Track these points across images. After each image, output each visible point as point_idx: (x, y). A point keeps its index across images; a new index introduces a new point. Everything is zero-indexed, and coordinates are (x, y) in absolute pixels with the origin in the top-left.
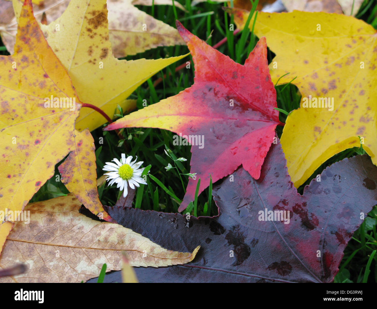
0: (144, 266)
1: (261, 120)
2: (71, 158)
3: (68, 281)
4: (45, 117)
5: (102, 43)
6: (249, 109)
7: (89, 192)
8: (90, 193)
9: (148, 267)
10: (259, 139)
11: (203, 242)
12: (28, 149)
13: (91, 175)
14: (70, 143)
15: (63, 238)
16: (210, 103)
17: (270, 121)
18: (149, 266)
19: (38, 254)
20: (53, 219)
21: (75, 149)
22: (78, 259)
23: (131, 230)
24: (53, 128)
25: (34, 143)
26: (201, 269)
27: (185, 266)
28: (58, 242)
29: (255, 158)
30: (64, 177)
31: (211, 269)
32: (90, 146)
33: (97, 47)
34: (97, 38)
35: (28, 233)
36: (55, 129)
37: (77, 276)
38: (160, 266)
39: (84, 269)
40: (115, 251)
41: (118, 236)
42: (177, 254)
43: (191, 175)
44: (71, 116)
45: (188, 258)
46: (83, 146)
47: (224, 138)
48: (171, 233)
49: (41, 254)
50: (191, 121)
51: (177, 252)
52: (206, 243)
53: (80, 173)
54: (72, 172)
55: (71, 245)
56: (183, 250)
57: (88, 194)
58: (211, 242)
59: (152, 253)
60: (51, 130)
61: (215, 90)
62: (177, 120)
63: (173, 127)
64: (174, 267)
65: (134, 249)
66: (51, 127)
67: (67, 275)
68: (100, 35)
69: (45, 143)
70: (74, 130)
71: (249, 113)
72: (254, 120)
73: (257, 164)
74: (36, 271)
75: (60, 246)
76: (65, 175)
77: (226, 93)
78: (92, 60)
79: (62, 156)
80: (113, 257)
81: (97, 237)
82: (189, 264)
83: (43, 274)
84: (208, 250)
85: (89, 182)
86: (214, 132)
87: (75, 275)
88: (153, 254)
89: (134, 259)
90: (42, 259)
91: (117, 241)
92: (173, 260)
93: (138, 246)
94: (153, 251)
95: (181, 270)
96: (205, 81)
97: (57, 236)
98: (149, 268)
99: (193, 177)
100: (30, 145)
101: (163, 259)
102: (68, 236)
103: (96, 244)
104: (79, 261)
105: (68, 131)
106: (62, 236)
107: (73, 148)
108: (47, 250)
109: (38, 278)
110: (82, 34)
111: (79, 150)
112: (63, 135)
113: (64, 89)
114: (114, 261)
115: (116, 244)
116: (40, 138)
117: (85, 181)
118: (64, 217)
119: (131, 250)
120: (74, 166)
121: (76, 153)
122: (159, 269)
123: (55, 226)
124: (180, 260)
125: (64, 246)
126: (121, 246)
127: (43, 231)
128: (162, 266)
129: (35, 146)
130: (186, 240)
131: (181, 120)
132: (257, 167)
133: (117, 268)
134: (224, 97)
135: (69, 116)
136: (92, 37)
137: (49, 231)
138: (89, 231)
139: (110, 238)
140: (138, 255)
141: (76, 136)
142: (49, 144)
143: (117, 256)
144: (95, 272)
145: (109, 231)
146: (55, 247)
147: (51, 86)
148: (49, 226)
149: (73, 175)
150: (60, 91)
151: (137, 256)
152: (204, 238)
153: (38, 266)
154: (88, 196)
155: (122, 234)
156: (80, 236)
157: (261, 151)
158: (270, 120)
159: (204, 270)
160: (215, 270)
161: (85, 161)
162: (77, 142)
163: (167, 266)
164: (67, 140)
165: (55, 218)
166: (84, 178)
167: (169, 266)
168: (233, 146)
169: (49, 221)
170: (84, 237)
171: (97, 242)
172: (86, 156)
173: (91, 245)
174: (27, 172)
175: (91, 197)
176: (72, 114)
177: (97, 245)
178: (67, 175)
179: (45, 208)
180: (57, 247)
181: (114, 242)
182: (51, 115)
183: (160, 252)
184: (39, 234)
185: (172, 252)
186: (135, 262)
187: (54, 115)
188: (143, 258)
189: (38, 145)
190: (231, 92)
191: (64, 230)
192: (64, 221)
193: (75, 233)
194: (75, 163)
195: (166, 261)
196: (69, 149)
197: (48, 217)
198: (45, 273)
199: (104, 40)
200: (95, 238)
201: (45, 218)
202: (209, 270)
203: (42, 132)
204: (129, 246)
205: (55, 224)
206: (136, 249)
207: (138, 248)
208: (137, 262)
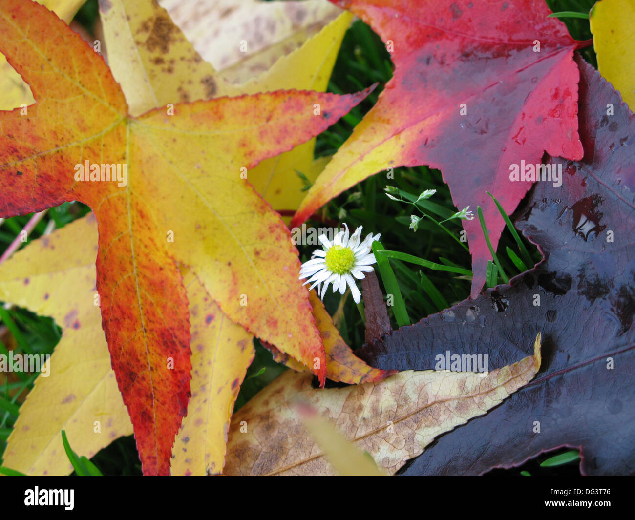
0: (461, 424)
1: (542, 58)
5: (195, 71)
6: (510, 53)
9: (469, 421)
10: (554, 92)
11: (543, 322)
12: (198, 338)
15: (301, 446)
17: (559, 50)
18: (469, 418)
20: (272, 423)
23: (411, 371)
25: (205, 324)
26: (565, 375)
27: (533, 385)
28: (296, 457)
29: (561, 127)
31: (583, 365)
33: (190, 82)
34: (181, 68)
35: (238, 468)
38: (489, 407)
40: (400, 423)
41: (393, 394)
42: (508, 370)
43: (459, 214)
45: (530, 367)
47: (492, 127)
48: (480, 339)
50: (421, 132)
51: (506, 368)
52: (550, 323)
55: (320, 453)
56: (516, 358)
57: (332, 357)
58: (558, 315)
59: (464, 392)
61: (436, 57)
63: (394, 159)
64: (515, 397)
65: (430, 402)
68: (182, 59)
69: (222, 313)
71: (514, 58)
72: (531, 65)
73: (569, 135)
75: (301, 464)
77: (458, 51)
80: (401, 436)
81: (357, 415)
82: (539, 377)
84: (559, 332)
86: (469, 126)
88: (467, 393)
89: (437, 420)
91: (395, 403)
92: (508, 384)
93: (435, 393)
94: (465, 389)
95: (530, 396)
96: (412, 52)
97: (289, 450)
98: (473, 421)
99: (465, 216)
100: (200, 330)
101: (487, 393)
102: (308, 439)
103: (361, 429)
106: (299, 443)
110: (152, 76)
114: (404, 442)
115: (395, 410)
116: (210, 311)
118: (291, 410)
119: (426, 408)
122: (490, 414)
123: (280, 433)
124: (519, 379)
125: (309, 461)
126: (405, 408)
127: (262, 453)
128: (492, 407)
129: (208, 327)
130: (511, 335)
132: (572, 138)
133: (416, 451)
134: (458, 59)
136: (170, 71)
137: (272, 448)
138: (341, 411)
139: (380, 404)
140: (443, 408)
143: (406, 431)
145: (373, 393)
146: (293, 469)
148: (271, 439)
151: (442, 412)
152: (542, 314)
155: (397, 386)
157: (566, 108)
158: (557, 49)
159: (571, 373)
160: (589, 363)
163: (500, 402)
165: (275, 418)
167: (504, 400)
168: (515, 131)
169: (267, 430)
170: (337, 426)
171: (362, 423)
173: (353, 434)
177: (364, 428)
179: (253, 412)
180: (297, 467)
181: (391, 409)
183: (477, 384)
184: (258, 462)
185: (498, 372)
186: (442, 425)
188: (452, 411)
189: (213, 323)
190: (465, 43)
191: (297, 432)
192: (292, 417)
195: (495, 393)
197: (262, 424)
199: (194, 65)
200: (356, 419)
201: (259, 429)
202: (579, 370)
204: (420, 401)
205: (279, 429)
206: (433, 400)
207: (436, 396)
208: (445, 421)
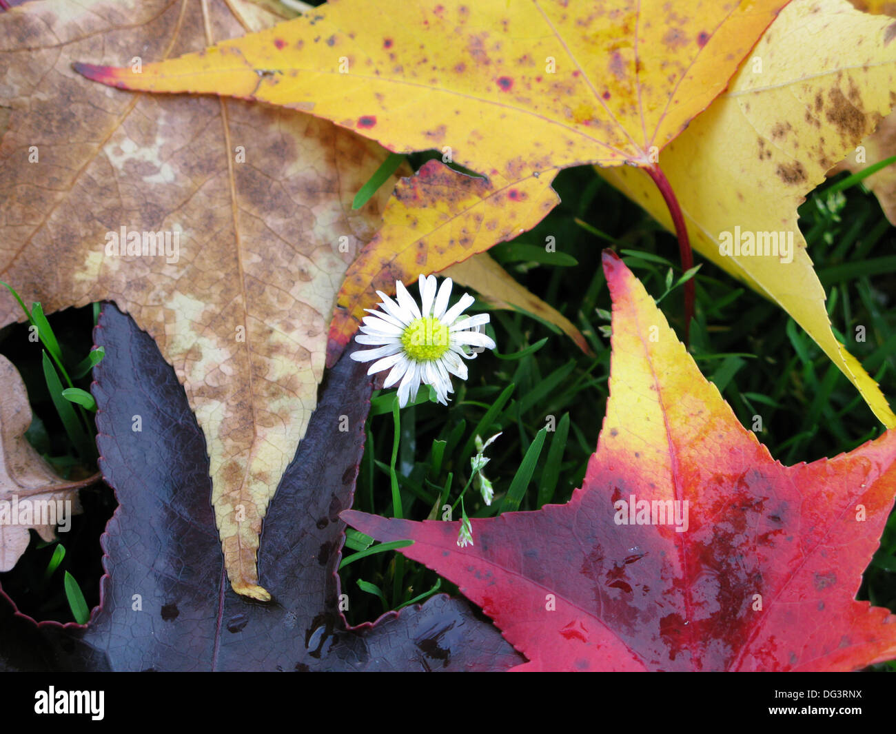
0: (210, 467)
2: (469, 186)
3: (135, 284)
4: (586, 79)
5: (810, 156)
7: (394, 266)
8: (392, 270)
9: (210, 479)
12: (478, 66)
13: (438, 254)
14: (515, 168)
15: (265, 238)
16: (729, 528)
19: (197, 188)
20: (318, 196)
21: (500, 187)
22: (208, 292)
23: (313, 408)
24: (556, 111)
25: (499, 76)
28: (247, 229)
30: (412, 184)
31: (215, 648)
32: (514, 223)
33: (796, 145)
35: (255, 144)
36: (554, 117)
37: (156, 303)
38: (217, 509)
39: (180, 317)
42: (252, 546)
44: (603, 148)
45: (242, 577)
46: (509, 205)
47: (614, 593)
49: (201, 194)
51: (257, 544)
53: (436, 222)
54: (433, 201)
55: (243, 264)
57: (389, 265)
59: (251, 478)
60: (548, 108)
61: (775, 533)
62: (648, 445)
63: (618, 437)
65: (258, 428)
66: (560, 106)
67: (152, 277)
69: (507, 103)
70: (555, 167)
74: (144, 195)
76: (418, 185)
77: (769, 569)
78: (766, 147)
79: (470, 159)
80: (228, 381)
81: (280, 323)
83: (137, 215)
85: (419, 255)
86: (630, 560)
87: (158, 295)
88: (248, 483)
89: (229, 435)
90: (185, 202)
91: (275, 379)
92: (237, 541)
93: (268, 438)
94: (256, 480)
96: (801, 497)
97: (262, 220)
100: (492, 68)
102: (274, 249)
103: (259, 326)
104: (199, 298)
105: (552, 153)
106: (270, 235)
107: (498, 182)
108: (217, 205)
109: (121, 205)
110: (806, 87)
111: (497, 199)
112: (537, 145)
113: (677, 102)
114: (216, 385)
115: (266, 377)
116: (518, 86)
117: (421, 245)
118: (331, 225)
119: (253, 422)
120: (451, 200)
121: (488, 193)
123: (297, 209)
124: (236, 557)
125: (236, 247)
126: (264, 392)
127: (270, 181)
129: (492, 80)
131: (649, 455)
133: (196, 399)
134: (759, 565)
135: (604, 141)
136: (809, 117)
137: (276, 196)
138: (299, 300)
139: (281, 358)
140: (242, 445)
141: (537, 177)
142: (503, 116)
143: (232, 389)
144: (172, 346)
145: (301, 350)
146: (231, 224)
147: (677, 63)
148: (291, 193)
149: (425, 206)
150: (669, 94)
151: (238, 444)
153: (160, 195)
154: (380, 265)
155: (298, 385)
156: (280, 279)
161: (471, 224)
162: (520, 187)
164: (520, 157)
165: (323, 202)
166: (426, 239)
168: (590, 625)
169: (308, 189)
170: (277, 291)
171: (267, 328)
172: (484, 222)
173: (255, 315)
174: (410, 84)
175: (384, 275)
176: (611, 148)
177: (258, 331)
178: (419, 192)
180: (232, 230)
181: (270, 372)
182: (594, 91)
183: (255, 498)
184: (258, 174)
186: (218, 442)
187: (596, 102)
188: (234, 458)
189: (496, 88)
191: (291, 233)
192: (318, 227)
193: (285, 264)
194: (459, 200)
195: (232, 521)
196: (494, 172)
197: (320, 182)
198: (143, 219)
199: (817, 157)
200: (276, 321)
201: (313, 177)
203: (536, 86)
204: (266, 415)
205: (303, 206)
206: (260, 434)
207: (264, 438)
208: (222, 446)
